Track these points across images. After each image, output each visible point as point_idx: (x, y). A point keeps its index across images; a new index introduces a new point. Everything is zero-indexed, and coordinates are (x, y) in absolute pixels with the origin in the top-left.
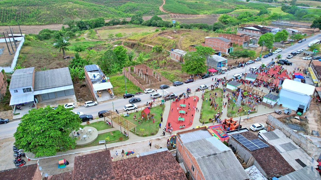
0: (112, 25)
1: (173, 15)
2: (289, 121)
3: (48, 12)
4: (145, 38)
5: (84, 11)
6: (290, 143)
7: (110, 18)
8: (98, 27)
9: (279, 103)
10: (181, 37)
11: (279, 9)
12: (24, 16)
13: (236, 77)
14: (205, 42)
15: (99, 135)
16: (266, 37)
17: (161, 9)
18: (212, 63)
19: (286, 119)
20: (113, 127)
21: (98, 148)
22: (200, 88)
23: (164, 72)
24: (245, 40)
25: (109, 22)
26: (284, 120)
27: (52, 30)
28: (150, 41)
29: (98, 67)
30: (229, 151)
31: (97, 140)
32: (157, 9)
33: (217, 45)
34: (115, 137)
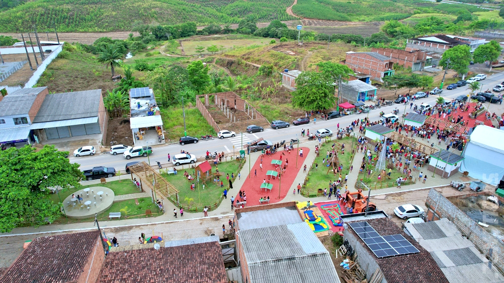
0: (208, 34)
1: (307, 21)
2: (475, 204)
3: (114, 13)
4: (250, 53)
5: (167, 12)
6: (468, 250)
7: (206, 24)
8: (185, 37)
9: (463, 170)
10: (309, 52)
11: (494, 14)
12: (79, 18)
13: (387, 119)
14: (345, 61)
15: (114, 202)
16: (454, 53)
17: (289, 11)
18: (348, 94)
19: (469, 199)
20: (143, 191)
21: (106, 226)
22: (318, 134)
23: (264, 106)
24: (417, 58)
25: (203, 30)
26: (464, 201)
27: (113, 39)
28: (257, 58)
29: (151, 91)
30: (324, 254)
31: (108, 211)
32: (282, 12)
33: (366, 65)
34: (140, 208)
